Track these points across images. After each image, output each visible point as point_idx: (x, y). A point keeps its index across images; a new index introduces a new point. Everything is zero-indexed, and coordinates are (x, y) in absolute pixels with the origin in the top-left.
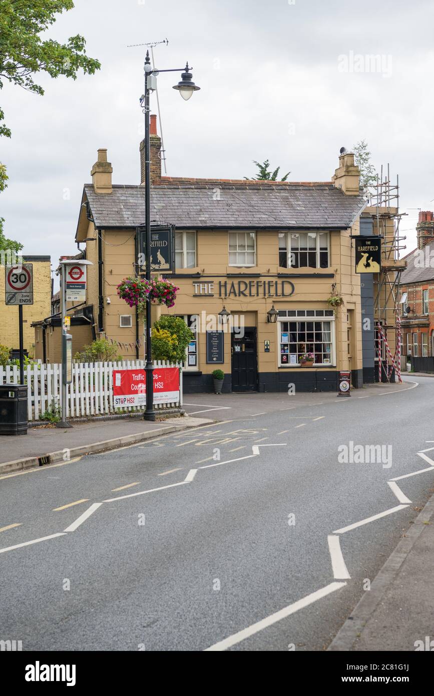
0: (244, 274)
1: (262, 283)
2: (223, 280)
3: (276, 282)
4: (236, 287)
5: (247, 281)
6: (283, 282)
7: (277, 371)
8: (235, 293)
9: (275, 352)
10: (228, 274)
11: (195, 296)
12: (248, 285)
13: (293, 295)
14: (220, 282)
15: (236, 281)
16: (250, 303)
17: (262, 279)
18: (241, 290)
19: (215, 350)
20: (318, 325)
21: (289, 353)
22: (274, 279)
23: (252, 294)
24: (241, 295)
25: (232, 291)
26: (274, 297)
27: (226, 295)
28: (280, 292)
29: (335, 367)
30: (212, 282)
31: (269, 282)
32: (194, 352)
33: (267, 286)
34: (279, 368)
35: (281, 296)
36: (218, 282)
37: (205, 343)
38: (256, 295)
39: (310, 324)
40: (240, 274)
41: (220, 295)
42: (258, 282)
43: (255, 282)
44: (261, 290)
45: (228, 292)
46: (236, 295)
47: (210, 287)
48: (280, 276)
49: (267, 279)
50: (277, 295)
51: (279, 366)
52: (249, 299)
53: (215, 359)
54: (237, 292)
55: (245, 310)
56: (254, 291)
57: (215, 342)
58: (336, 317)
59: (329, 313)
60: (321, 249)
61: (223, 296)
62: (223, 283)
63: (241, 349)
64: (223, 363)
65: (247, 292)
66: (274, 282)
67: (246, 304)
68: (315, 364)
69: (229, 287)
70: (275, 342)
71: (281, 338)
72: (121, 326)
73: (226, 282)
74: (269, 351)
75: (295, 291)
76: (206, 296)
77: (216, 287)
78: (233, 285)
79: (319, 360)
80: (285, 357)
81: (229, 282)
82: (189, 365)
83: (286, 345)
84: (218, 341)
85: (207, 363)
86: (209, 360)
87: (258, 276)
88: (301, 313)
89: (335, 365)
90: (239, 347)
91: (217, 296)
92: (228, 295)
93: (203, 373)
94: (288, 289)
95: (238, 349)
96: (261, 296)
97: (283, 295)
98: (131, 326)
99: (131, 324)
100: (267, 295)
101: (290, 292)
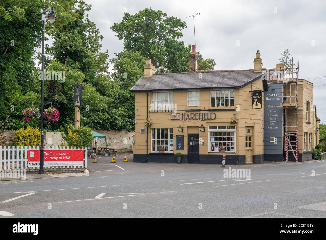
0: (193, 110)
1: (202, 114)
2: (184, 112)
3: (208, 113)
4: (190, 116)
5: (195, 113)
6: (211, 113)
7: (208, 154)
8: (189, 118)
9: (207, 145)
10: (186, 110)
11: (172, 120)
12: (195, 115)
13: (216, 119)
14: (182, 113)
15: (189, 113)
16: (196, 123)
17: (202, 112)
18: (192, 117)
19: (180, 144)
20: (228, 133)
21: (214, 146)
22: (207, 112)
23: (197, 119)
24: (192, 119)
25: (188, 117)
26: (207, 120)
27: (185, 119)
28: (209, 118)
29: (235, 153)
30: (179, 114)
31: (205, 113)
32: (172, 145)
33: (203, 115)
34: (209, 153)
35: (210, 120)
36: (182, 114)
37: (176, 140)
38: (198, 119)
39: (224, 133)
40: (191, 110)
41: (182, 119)
42: (199, 113)
43: (198, 113)
44: (201, 117)
45: (186, 118)
46: (189, 120)
47: (178, 116)
48: (210, 110)
49: (204, 112)
50: (208, 119)
51: (209, 152)
52: (195, 121)
53: (180, 148)
54: (190, 118)
55: (194, 126)
56: (198, 117)
57: (180, 140)
58: (236, 130)
59: (233, 128)
60: (231, 97)
61: (184, 120)
62: (184, 114)
63: (193, 144)
64: (183, 150)
65: (194, 118)
66: (207, 113)
67: (194, 124)
68: (226, 152)
69: (186, 116)
70: (207, 141)
71: (210, 139)
72: (141, 133)
73: (185, 113)
74: (204, 145)
75: (217, 118)
76: (176, 120)
77: (181, 116)
78: (188, 115)
79: (228, 149)
80: (212, 148)
81: (187, 113)
82: (170, 150)
83: (213, 142)
84: (181, 140)
85: (176, 150)
86: (177, 148)
87: (200, 110)
88: (220, 128)
89: (235, 152)
90: (192, 143)
91: (181, 120)
92: (186, 119)
93: (174, 154)
94: (213, 116)
95: (191, 144)
96: (201, 119)
97: (211, 119)
98: (145, 133)
99: (145, 132)
100: (204, 119)
101: (214, 118)
